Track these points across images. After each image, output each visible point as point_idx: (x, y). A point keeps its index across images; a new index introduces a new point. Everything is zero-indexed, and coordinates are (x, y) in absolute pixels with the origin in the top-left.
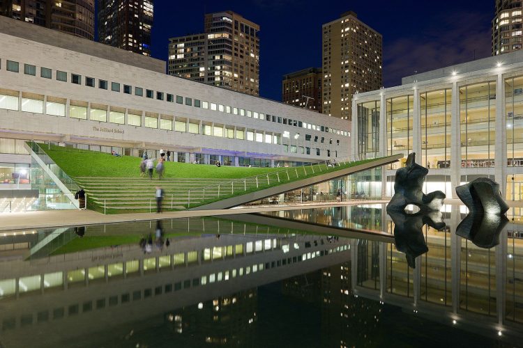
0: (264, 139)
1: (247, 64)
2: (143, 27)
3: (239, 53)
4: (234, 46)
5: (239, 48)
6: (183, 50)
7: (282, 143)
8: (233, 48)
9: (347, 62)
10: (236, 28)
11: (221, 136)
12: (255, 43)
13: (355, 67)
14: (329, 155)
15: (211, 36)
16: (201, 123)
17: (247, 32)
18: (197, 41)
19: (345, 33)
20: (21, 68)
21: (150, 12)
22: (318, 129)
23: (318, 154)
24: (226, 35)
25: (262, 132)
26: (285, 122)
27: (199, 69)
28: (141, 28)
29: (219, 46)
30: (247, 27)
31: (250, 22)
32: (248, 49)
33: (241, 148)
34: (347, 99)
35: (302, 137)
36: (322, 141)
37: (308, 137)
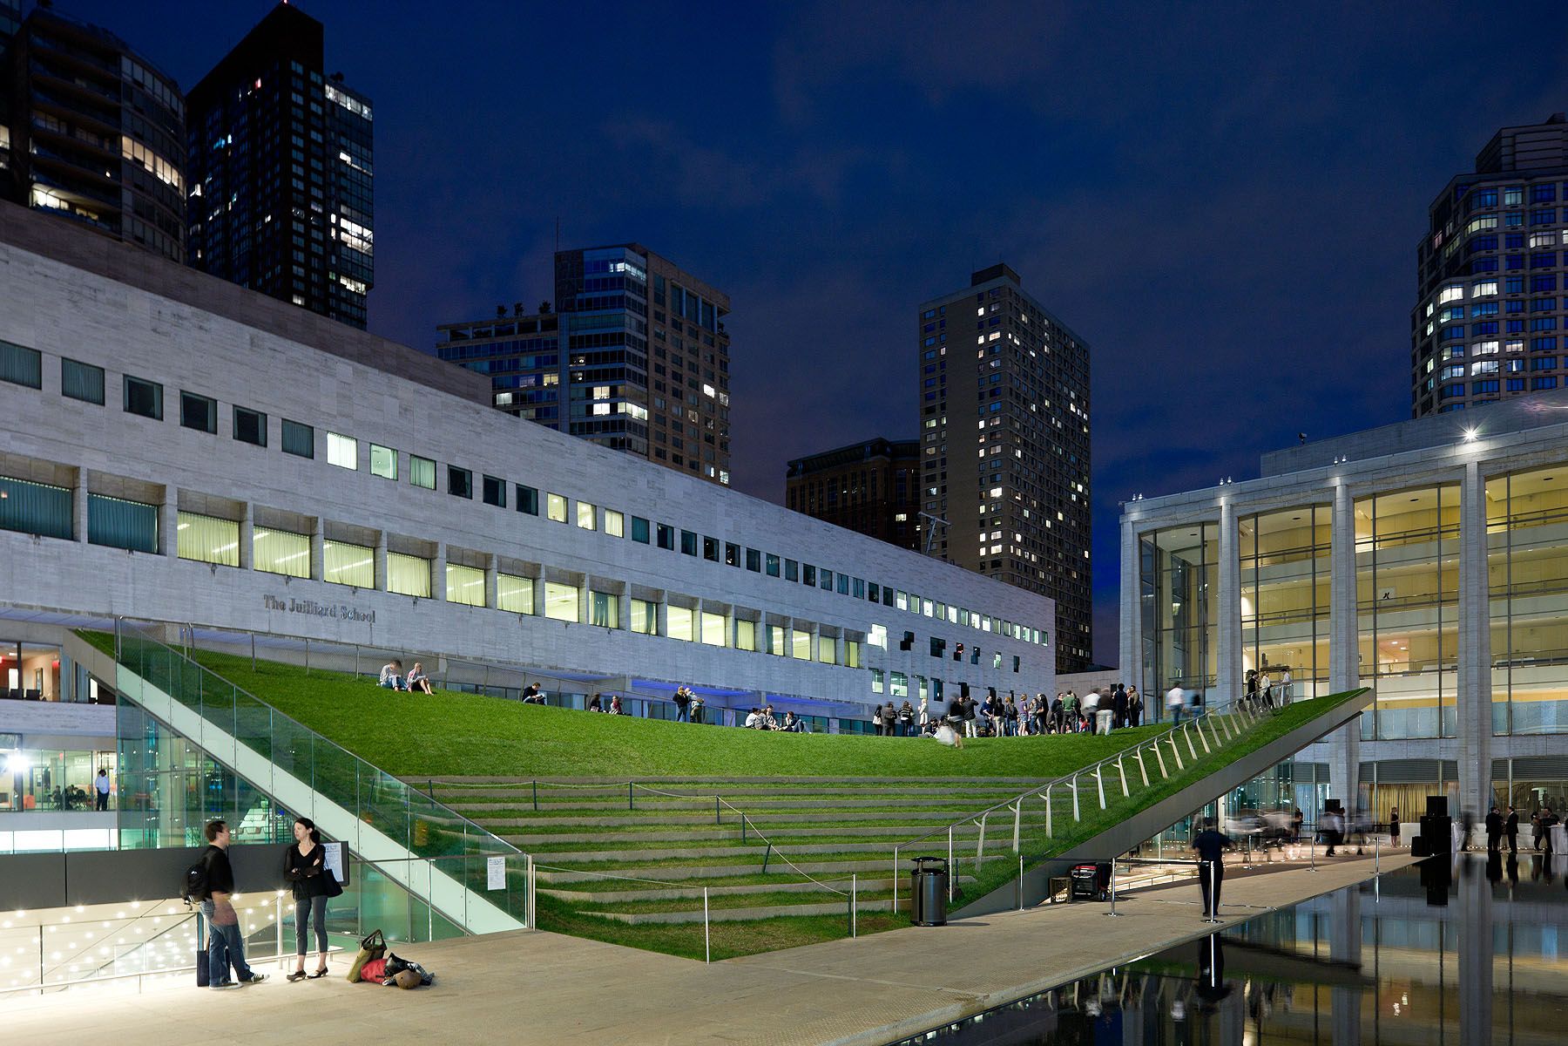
0: (813, 649)
2: (340, 288)
3: (669, 381)
4: (653, 359)
5: (670, 367)
7: (865, 665)
8: (651, 366)
9: (997, 421)
10: (659, 299)
11: (689, 637)
12: (715, 352)
13: (1017, 439)
16: (627, 592)
17: (692, 315)
18: (531, 336)
21: (362, 238)
25: (809, 630)
26: (872, 595)
30: (692, 299)
31: (701, 286)
32: (695, 370)
34: (997, 535)
35: (921, 646)
36: (975, 660)
37: (937, 648)
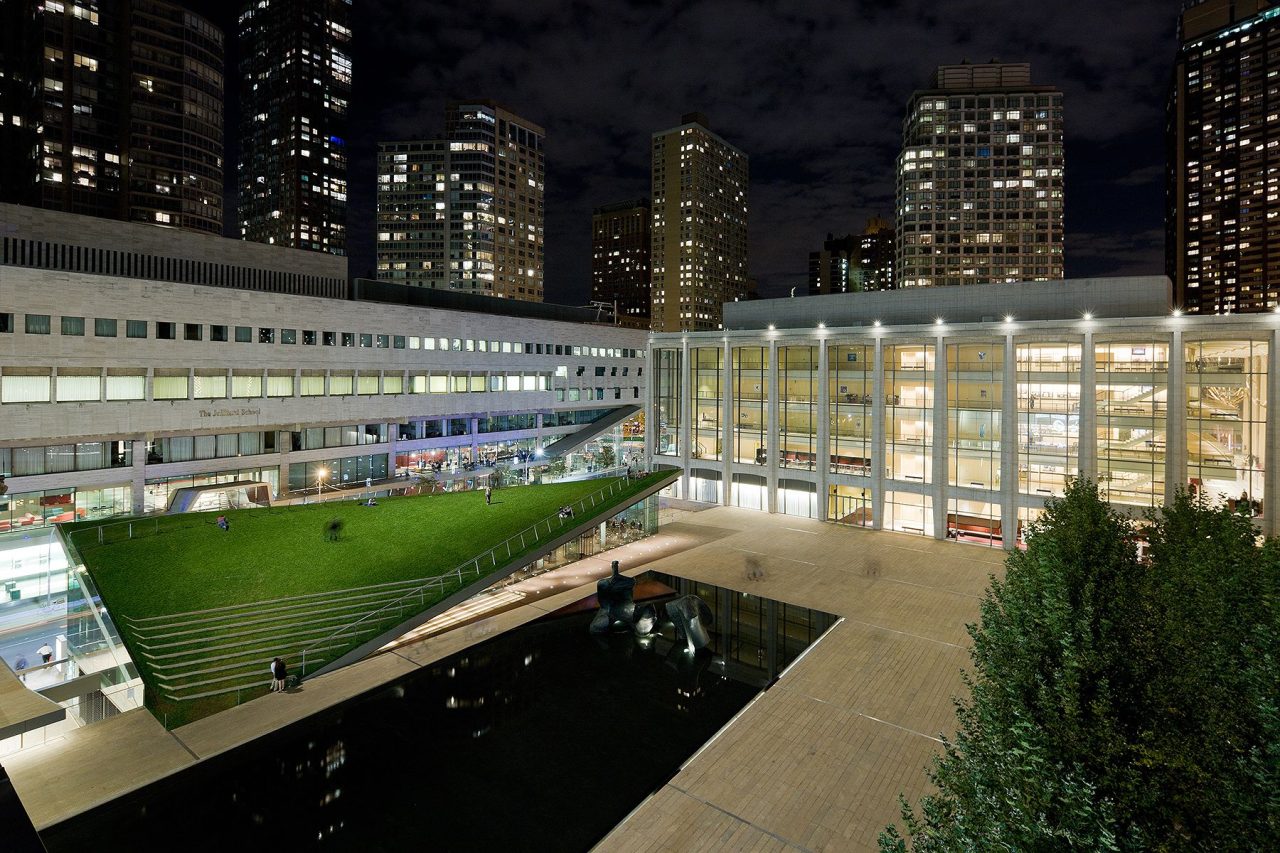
0: (521, 384)
1: (522, 198)
2: (331, 103)
3: (508, 180)
4: (498, 167)
5: (508, 171)
6: (405, 167)
7: (553, 388)
8: (497, 171)
9: (689, 203)
10: (502, 133)
11: (444, 390)
12: (536, 160)
13: (702, 213)
14: (636, 396)
15: (456, 147)
16: (407, 375)
17: (522, 141)
18: (430, 152)
19: (686, 152)
20: (56, 324)
21: (344, 73)
22: (618, 355)
23: (618, 396)
24: (483, 147)
25: (518, 374)
26: (559, 351)
27: (434, 205)
28: (326, 104)
29: (470, 166)
30: (522, 132)
31: (528, 123)
32: (524, 171)
33: (481, 407)
34: (689, 267)
35: (590, 372)
36: (625, 374)
37: (600, 371)
